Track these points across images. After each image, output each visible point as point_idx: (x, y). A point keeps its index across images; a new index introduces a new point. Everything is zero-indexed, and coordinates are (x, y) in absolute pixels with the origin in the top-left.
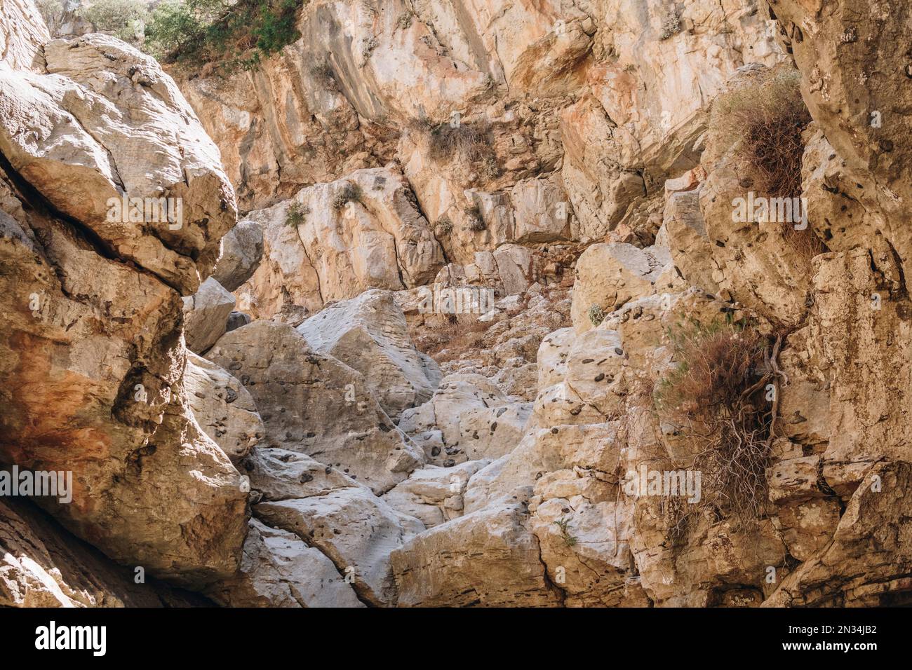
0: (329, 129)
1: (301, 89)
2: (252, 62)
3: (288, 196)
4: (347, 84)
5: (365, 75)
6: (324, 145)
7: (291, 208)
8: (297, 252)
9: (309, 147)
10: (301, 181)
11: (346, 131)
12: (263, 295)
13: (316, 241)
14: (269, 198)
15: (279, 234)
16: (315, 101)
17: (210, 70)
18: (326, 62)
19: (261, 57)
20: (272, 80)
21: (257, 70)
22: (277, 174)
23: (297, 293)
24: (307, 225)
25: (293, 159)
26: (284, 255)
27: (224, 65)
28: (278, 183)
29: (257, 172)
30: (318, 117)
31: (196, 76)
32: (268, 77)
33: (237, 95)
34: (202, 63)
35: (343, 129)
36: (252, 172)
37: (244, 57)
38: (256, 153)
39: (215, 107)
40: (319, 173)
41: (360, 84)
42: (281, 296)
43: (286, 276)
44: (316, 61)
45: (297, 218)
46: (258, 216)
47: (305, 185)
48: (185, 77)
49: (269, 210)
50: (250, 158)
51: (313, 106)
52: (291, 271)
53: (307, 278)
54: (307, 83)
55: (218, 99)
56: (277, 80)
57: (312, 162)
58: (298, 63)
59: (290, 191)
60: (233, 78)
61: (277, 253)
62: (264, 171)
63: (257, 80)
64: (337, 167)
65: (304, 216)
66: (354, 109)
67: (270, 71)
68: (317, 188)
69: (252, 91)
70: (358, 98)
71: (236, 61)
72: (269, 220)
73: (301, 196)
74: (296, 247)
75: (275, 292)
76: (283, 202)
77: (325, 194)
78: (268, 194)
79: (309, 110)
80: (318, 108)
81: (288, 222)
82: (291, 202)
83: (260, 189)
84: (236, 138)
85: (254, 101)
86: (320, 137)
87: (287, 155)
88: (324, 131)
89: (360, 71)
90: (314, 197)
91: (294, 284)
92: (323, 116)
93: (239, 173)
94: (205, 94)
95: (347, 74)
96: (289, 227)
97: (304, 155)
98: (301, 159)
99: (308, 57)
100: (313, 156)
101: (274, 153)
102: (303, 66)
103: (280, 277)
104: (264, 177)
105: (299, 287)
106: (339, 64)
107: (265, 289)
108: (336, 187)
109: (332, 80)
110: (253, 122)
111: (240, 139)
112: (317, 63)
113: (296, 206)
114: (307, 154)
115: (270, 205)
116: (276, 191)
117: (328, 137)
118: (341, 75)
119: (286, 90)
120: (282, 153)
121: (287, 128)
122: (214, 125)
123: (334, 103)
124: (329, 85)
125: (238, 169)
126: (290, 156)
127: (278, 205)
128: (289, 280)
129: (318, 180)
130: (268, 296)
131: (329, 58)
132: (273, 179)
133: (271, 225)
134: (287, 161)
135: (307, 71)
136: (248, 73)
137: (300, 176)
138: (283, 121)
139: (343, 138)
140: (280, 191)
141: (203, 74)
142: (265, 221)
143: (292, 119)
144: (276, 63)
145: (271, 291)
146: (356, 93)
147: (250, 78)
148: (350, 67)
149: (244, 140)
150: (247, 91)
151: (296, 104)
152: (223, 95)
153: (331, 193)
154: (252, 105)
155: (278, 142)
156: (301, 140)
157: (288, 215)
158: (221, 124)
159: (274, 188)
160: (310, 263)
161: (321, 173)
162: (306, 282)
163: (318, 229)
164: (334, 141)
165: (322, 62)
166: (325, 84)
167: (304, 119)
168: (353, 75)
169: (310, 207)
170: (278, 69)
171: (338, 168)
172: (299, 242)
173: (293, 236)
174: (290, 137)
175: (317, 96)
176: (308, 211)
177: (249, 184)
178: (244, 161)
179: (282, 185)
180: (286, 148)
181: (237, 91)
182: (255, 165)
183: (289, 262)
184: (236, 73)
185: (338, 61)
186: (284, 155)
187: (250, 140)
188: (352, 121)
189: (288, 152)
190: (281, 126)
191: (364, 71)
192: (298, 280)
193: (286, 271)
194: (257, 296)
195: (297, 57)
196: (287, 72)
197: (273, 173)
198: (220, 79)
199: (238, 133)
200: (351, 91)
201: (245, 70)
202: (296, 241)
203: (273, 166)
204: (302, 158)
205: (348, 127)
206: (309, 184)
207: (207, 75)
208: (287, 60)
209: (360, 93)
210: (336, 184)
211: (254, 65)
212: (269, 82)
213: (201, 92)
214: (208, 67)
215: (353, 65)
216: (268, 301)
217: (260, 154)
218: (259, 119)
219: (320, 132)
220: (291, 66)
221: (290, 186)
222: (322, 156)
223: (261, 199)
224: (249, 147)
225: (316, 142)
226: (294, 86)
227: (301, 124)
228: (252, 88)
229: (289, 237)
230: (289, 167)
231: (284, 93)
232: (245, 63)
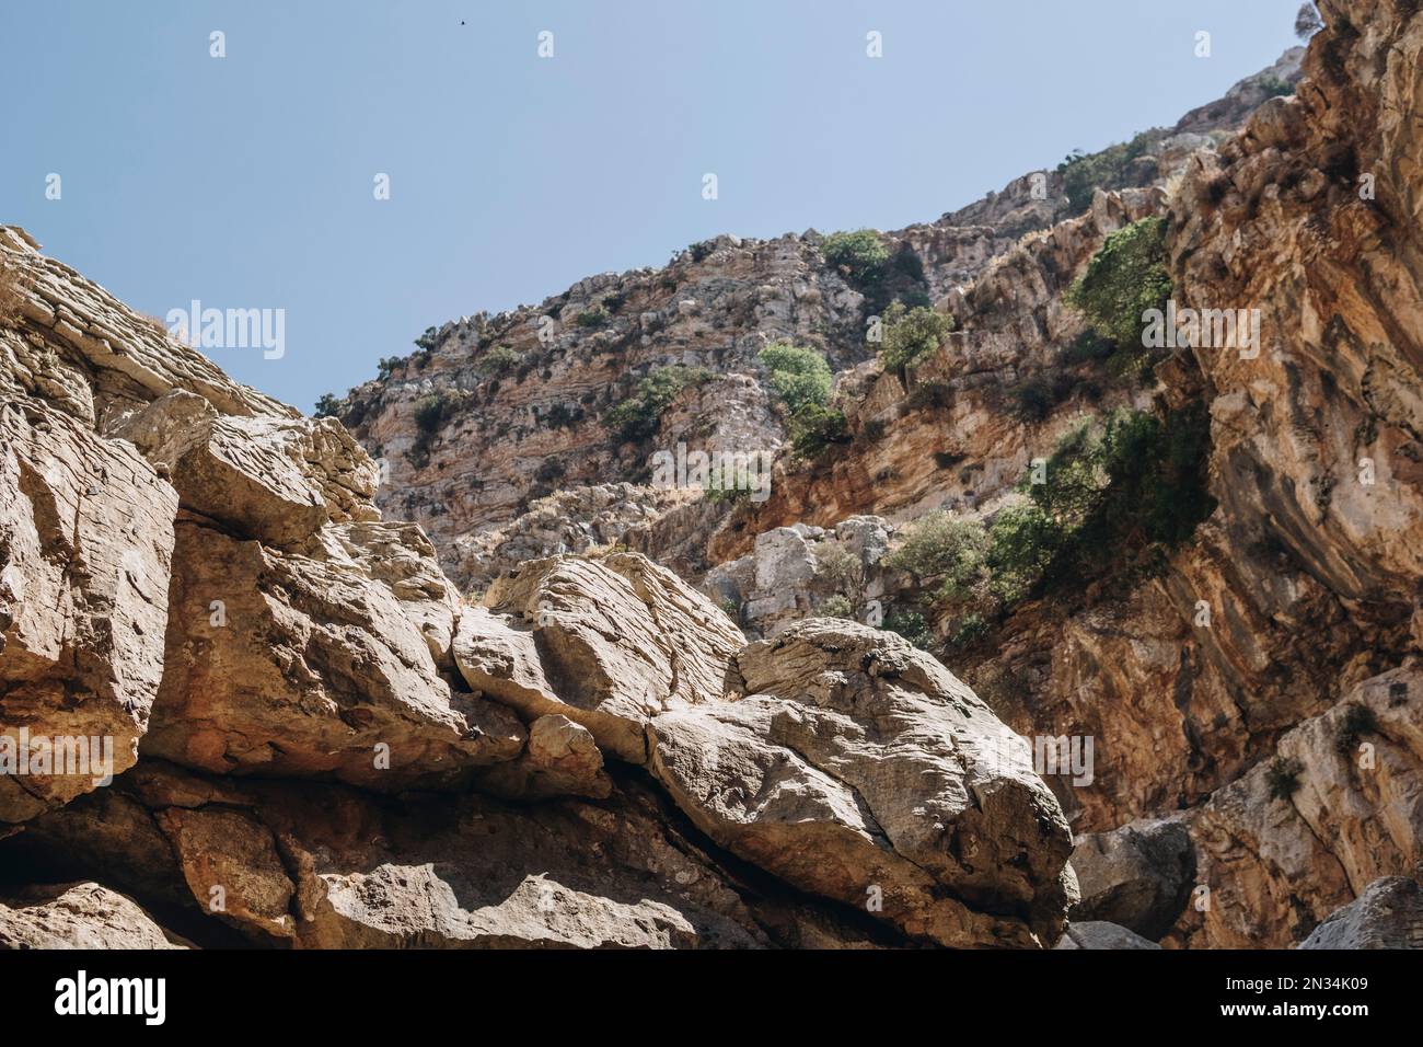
0: (1300, 631)
1: (1241, 584)
2: (1156, 563)
3: (1267, 751)
4: (1307, 556)
5: (1329, 535)
6: (1300, 658)
7: (1274, 770)
8: (1301, 837)
9: (1277, 669)
10: (1281, 724)
11: (1327, 628)
12: (1264, 918)
13: (1324, 812)
14: (1234, 764)
15: (1266, 815)
16: (1267, 596)
17: (1098, 594)
18: (1266, 531)
19: (1167, 553)
20: (1193, 582)
21: (1167, 574)
22: (1241, 724)
23: (1316, 901)
24: (1304, 791)
25: (1259, 694)
26: (1281, 845)
27: (1114, 580)
28: (1247, 736)
29: (1211, 728)
30: (1280, 617)
31: (1080, 608)
32: (1185, 579)
33: (1148, 620)
34: (1084, 586)
35: (1322, 626)
36: (1203, 730)
37: (1141, 560)
38: (1202, 699)
39: (1120, 647)
40: (1305, 704)
41: (1327, 550)
42: (1293, 913)
43: (1292, 879)
44: (1251, 534)
45: (1286, 783)
46: (1226, 796)
47: (1287, 729)
48: (1064, 614)
49: (1241, 783)
50: (1193, 709)
51: (1266, 604)
52: (1299, 869)
53: (1326, 873)
54: (1246, 571)
55: (1122, 634)
56: (1202, 580)
57: (1290, 690)
58: (1224, 545)
59: (1269, 743)
60: (1135, 595)
61: (1269, 847)
62: (1221, 722)
63: (1171, 588)
64: (1331, 686)
65: (1297, 777)
66: (1329, 589)
67: (1186, 570)
68: (1304, 729)
69: (1169, 608)
70: (1331, 572)
71: (1131, 570)
72: (1245, 798)
73: (1284, 750)
74: (1297, 829)
75: (1282, 908)
76: (1260, 764)
77: (1318, 730)
78: (1237, 756)
79: (1262, 610)
80: (1273, 605)
81: (1273, 795)
82: (1272, 761)
83: (1222, 752)
84: (1165, 684)
85: (1175, 623)
86: (1290, 648)
87: (1249, 690)
88: (1294, 637)
89: (1321, 530)
90: (1303, 744)
91: (1308, 888)
92: (1286, 614)
93: (1183, 738)
94: (1099, 632)
95: (1302, 539)
96: (1278, 801)
97: (1274, 683)
98: (1271, 690)
99: (1237, 532)
100: (1289, 679)
101: (1229, 691)
102: (1233, 548)
103: (1284, 883)
104: (1223, 732)
105: (1316, 890)
106: (1286, 528)
107: (1265, 907)
108: (1332, 719)
109: (1283, 555)
110: (1183, 653)
111: (1170, 686)
112: (1253, 537)
113: (1280, 764)
114: (1278, 679)
115: (1240, 774)
116: (1247, 749)
117: (1303, 645)
118: (1296, 545)
119: (1218, 591)
120: (1240, 689)
121: (1239, 648)
122: (1126, 674)
123: (1295, 591)
124: (1280, 565)
125: (1181, 731)
126: (1253, 690)
127: (1252, 771)
128: (1298, 882)
129: (1307, 714)
130: (1272, 917)
131: (1270, 524)
132: (1239, 731)
133: (1250, 804)
134: (1251, 699)
135: (1241, 552)
136: (1155, 582)
137: (1279, 716)
138: (1227, 639)
139: (1326, 640)
140: (1254, 748)
141: (1089, 602)
142: (1240, 801)
143: (1240, 633)
144: (1191, 555)
145: (1275, 908)
146: (1325, 564)
147: (1161, 589)
148: (1304, 528)
149: (1176, 686)
150: (1161, 610)
151: (1240, 608)
152: (1127, 626)
153: (1327, 728)
154: (1174, 627)
155: (1229, 673)
156: (1262, 659)
157: (1272, 783)
158: (1137, 669)
159: (1242, 745)
160: (1325, 848)
161: (1309, 702)
162: (1326, 879)
163: (1321, 790)
164: (1314, 648)
165: (1260, 532)
166: (1275, 565)
167: (1259, 628)
168: (1313, 539)
169: (1302, 761)
170: (1197, 564)
171: (1333, 688)
172: (1299, 820)
173: (1288, 812)
174: (1244, 661)
175: (1267, 587)
176: (1301, 768)
177: (1204, 749)
178: (1186, 715)
179: (1256, 738)
180: (1243, 679)
181: (1147, 613)
182: (1206, 717)
183: (1291, 855)
184: (1138, 587)
185: (1283, 525)
186: (1245, 692)
187: (1186, 681)
188: (1333, 610)
189: (1249, 685)
190: (1225, 647)
191: (1326, 528)
192: (1312, 879)
193: (1290, 870)
194: (1255, 920)
195: (1221, 537)
196: (1211, 564)
197: (1234, 724)
198: (1116, 603)
199: (1165, 678)
200: (1317, 564)
201: (1150, 579)
202: (1294, 819)
203: (1230, 711)
204: (1272, 688)
205: (1329, 619)
206: (1295, 725)
207: (1095, 602)
208: (1206, 545)
209: (1331, 563)
210: (1331, 715)
211: (1161, 568)
212: (1190, 586)
213: (1093, 630)
214: (1092, 589)
215: (1308, 524)
216: (1274, 924)
217: (1207, 699)
218: (1192, 647)
219: (1289, 639)
220: (1215, 553)
221: (1264, 734)
222: (1301, 677)
223: (1228, 767)
224: (1189, 693)
225: (1286, 656)
226: (1228, 581)
227: (1256, 636)
228: (1168, 603)
229: (1282, 816)
230: (1257, 707)
231: (1217, 596)
232: (1145, 568)
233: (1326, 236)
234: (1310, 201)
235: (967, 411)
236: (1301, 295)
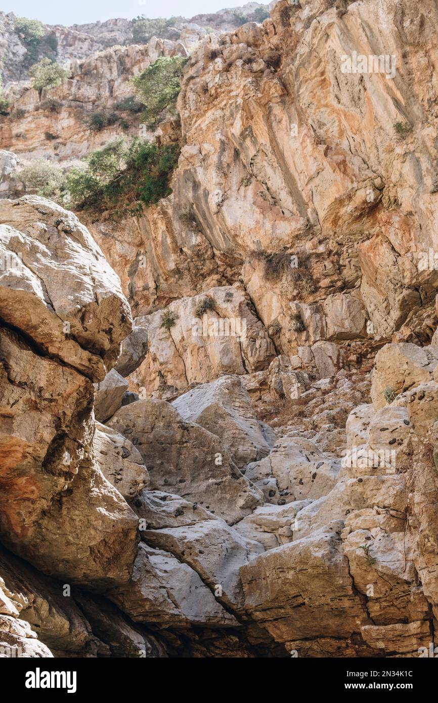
0: (192, 258)
1: (172, 230)
2: (137, 210)
3: (163, 306)
4: (205, 226)
5: (218, 220)
6: (189, 270)
7: (165, 315)
8: (170, 347)
9: (178, 271)
10: (172, 295)
11: (204, 260)
12: (144, 378)
13: (183, 339)
14: (149, 308)
15: (157, 334)
16: (182, 238)
17: (107, 216)
18: (190, 210)
19: (143, 207)
20: (151, 223)
21: (141, 216)
22: (155, 291)
23: (169, 376)
24: (177, 327)
25: (166, 280)
26: (160, 348)
27: (117, 213)
28: (156, 297)
29: (141, 289)
30: (185, 249)
31: (98, 221)
32: (148, 221)
33: (126, 234)
34: (101, 211)
35: (202, 258)
36: (137, 289)
37: (131, 207)
38: (140, 276)
39: (111, 243)
40: (185, 290)
41: (215, 226)
42: (158, 378)
43: (161, 364)
44: (183, 209)
45: (169, 322)
46: (142, 321)
47: (175, 299)
48: (89, 221)
49: (149, 317)
50: (135, 279)
51: (181, 242)
52: (165, 360)
53: (176, 365)
54: (177, 225)
55: (113, 237)
56: (155, 223)
57: (180, 282)
58: (170, 211)
59: (164, 302)
60: (123, 222)
61: (155, 348)
62: (146, 288)
63: (141, 223)
64: (198, 285)
65: (175, 321)
66: (210, 244)
67: (150, 217)
68: (183, 301)
69: (136, 232)
70: (214, 236)
71: (126, 210)
72: (150, 324)
73: (172, 306)
74: (169, 343)
75: (153, 375)
76: (160, 311)
77: (190, 305)
78: (148, 305)
79: (178, 244)
80: (184, 243)
81: (163, 325)
82: (165, 311)
83: (143, 301)
84: (126, 265)
85: (138, 239)
86: (186, 264)
87: (163, 277)
88: (189, 260)
89: (215, 217)
90: (181, 307)
91: (167, 370)
92: (188, 249)
93: (128, 290)
94: (103, 234)
95: (205, 218)
96: (163, 329)
97: (174, 277)
98: (172, 280)
99: (177, 207)
100: (181, 278)
101: (153, 275)
102: (174, 213)
103: (157, 365)
104: (145, 293)
105: (171, 372)
106: (199, 212)
107: (146, 373)
108: (197, 300)
109: (194, 223)
110: (137, 253)
111: (128, 266)
112: (184, 211)
113: (168, 313)
114: (177, 276)
115: (150, 313)
116: (154, 303)
117: (192, 264)
118: (201, 220)
119: (161, 230)
120: (158, 275)
121: (162, 258)
122: (110, 255)
123: (196, 239)
124: (192, 227)
125: (127, 287)
126: (164, 278)
127: (156, 313)
128: (163, 367)
129: (184, 295)
130: (148, 379)
131: (192, 208)
132: (152, 294)
133: (151, 327)
134: (162, 281)
135: (177, 217)
136: (134, 218)
137: (171, 292)
138: (160, 252)
139: (203, 265)
140: (157, 303)
141: (102, 219)
142: (147, 324)
143: (166, 251)
144: (154, 211)
145: (151, 374)
146: (212, 232)
147: (136, 222)
148: (207, 214)
149: (131, 266)
150: (133, 232)
151: (169, 240)
152: (116, 234)
153: (194, 304)
154: (137, 241)
155: (156, 267)
156: (172, 266)
157: (163, 320)
158: (115, 255)
159: (153, 300)
160: (179, 355)
161: (187, 290)
162: (176, 368)
163: (184, 329)
164: (196, 267)
165: (187, 210)
166: (190, 226)
167: (175, 251)
168: (210, 220)
169: (179, 314)
170: (155, 216)
171: (199, 286)
172: (171, 339)
173: (167, 335)
174: (164, 264)
175: (184, 235)
176: (178, 317)
177: (135, 297)
178: (131, 281)
179: (159, 298)
180: (161, 272)
181: (127, 232)
182: (140, 284)
183: (164, 353)
184: (126, 219)
185: (199, 210)
186: (160, 277)
187: (135, 266)
188: (209, 253)
189: (163, 275)
190: (158, 256)
191: (217, 217)
192: (170, 366)
193: (161, 360)
194: (141, 378)
195: (169, 207)
196: (162, 217)
197: (152, 290)
198: (114, 223)
199: (127, 262)
200: (208, 231)
201: (132, 216)
202: (169, 338)
203: (152, 285)
204: (173, 279)
205: (206, 257)
206: (178, 298)
207: (105, 220)
208: (162, 209)
209: (215, 232)
210: (197, 298)
211: (138, 213)
212: (149, 225)
213: (101, 232)
214: (105, 214)
215: (210, 213)
216: (148, 381)
217: (143, 276)
218: (142, 251)
219: (186, 260)
220: (165, 213)
221: (165, 299)
222: (187, 278)
223: (144, 308)
224: (135, 272)
225: (183, 267)
226: (167, 227)
227: (172, 255)
228: (137, 229)
229: (164, 336)
230: (163, 285)
231: (160, 232)
232: (132, 211)
233: (257, 90)
234: (255, 72)
235: (66, 117)
236: (237, 112)
